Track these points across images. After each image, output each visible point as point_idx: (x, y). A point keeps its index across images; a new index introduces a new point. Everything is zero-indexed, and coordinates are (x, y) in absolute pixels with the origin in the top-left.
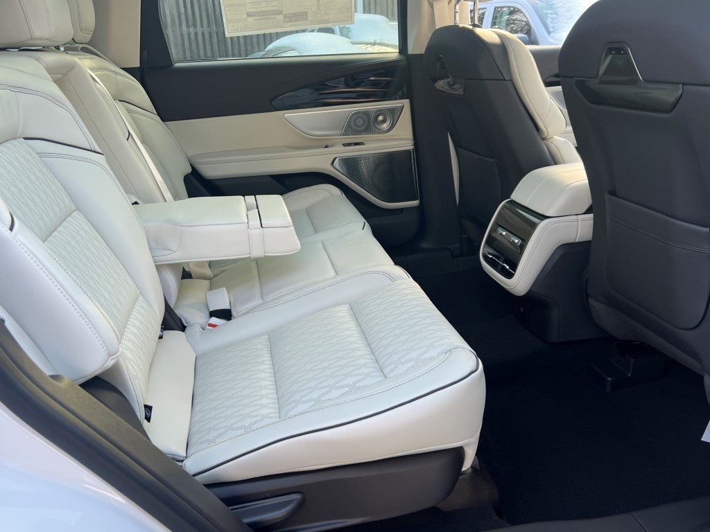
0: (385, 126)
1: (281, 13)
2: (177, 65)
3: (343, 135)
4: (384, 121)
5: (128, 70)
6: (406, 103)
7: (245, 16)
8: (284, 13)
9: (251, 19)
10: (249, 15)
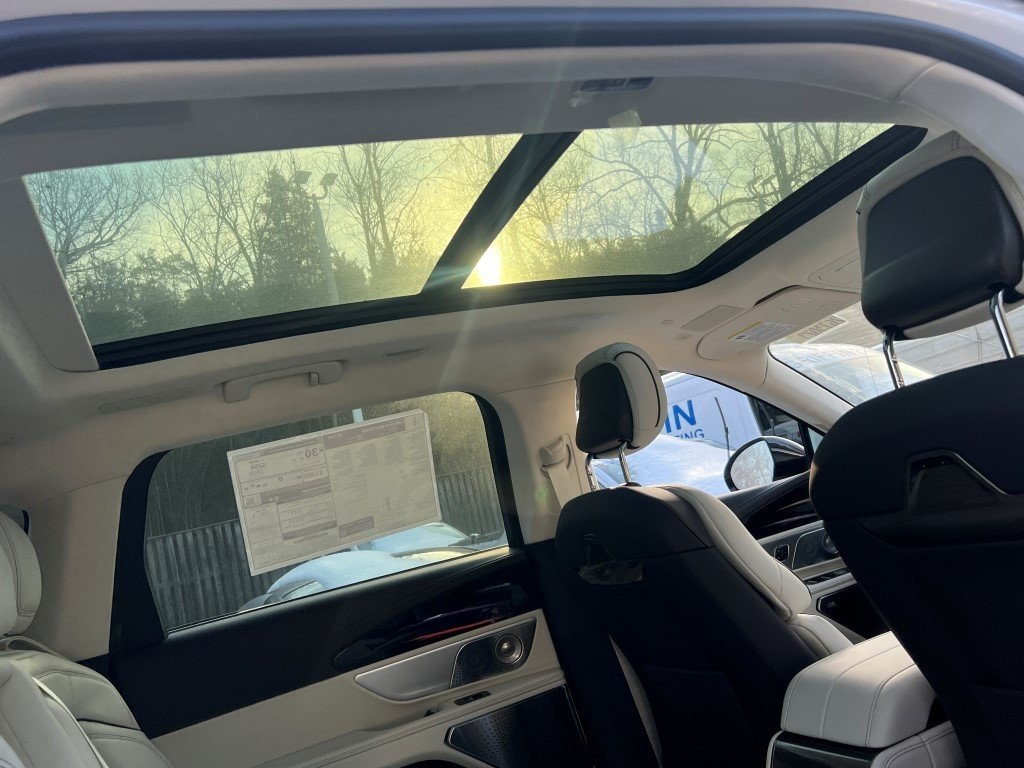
0: (516, 656)
1: (334, 525)
2: (172, 636)
3: (453, 687)
4: (511, 650)
5: (90, 663)
6: (538, 614)
7: (279, 540)
8: (339, 524)
9: (291, 542)
10: (286, 537)
